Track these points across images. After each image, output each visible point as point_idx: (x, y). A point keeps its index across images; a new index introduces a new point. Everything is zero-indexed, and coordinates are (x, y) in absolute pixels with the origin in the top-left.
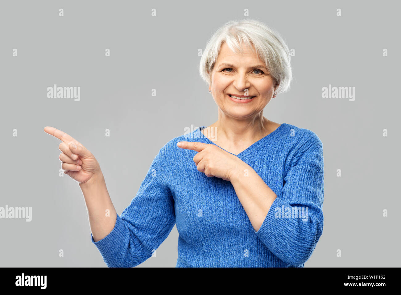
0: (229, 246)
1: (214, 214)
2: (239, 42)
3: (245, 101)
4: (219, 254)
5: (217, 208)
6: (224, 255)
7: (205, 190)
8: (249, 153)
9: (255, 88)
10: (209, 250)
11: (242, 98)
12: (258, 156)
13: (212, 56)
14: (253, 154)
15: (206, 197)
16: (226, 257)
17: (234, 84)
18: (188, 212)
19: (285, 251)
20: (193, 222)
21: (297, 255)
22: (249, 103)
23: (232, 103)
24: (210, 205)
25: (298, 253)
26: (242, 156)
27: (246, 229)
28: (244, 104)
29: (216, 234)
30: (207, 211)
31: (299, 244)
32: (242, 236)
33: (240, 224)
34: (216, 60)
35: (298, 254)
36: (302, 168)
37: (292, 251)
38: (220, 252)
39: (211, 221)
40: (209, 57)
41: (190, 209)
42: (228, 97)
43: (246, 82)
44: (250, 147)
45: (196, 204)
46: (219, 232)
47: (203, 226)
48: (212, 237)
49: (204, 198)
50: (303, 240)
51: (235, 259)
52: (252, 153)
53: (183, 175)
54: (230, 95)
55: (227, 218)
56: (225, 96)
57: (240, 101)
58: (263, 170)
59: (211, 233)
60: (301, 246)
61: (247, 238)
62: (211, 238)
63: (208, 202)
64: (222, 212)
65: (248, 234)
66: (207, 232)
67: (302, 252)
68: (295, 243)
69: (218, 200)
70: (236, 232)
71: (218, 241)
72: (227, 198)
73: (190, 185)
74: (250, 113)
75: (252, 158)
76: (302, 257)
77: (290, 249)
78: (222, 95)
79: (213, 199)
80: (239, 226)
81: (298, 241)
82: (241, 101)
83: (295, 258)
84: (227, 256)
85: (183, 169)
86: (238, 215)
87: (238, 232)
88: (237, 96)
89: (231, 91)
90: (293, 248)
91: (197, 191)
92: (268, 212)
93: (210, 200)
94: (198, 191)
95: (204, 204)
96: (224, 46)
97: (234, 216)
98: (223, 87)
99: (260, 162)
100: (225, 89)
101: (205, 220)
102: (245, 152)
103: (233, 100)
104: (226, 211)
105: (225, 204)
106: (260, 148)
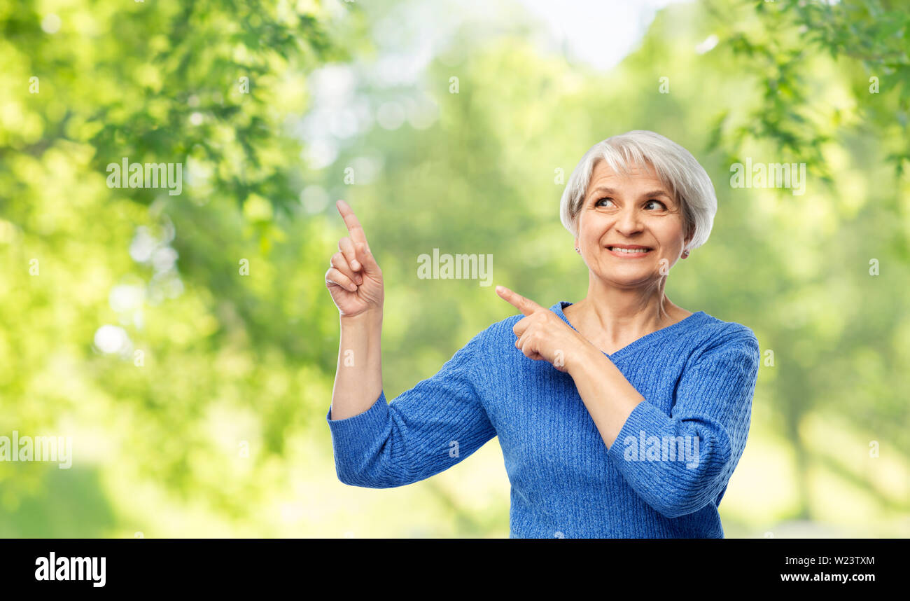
0: (584, 507)
1: (561, 451)
2: (625, 158)
3: (634, 255)
4: (567, 520)
5: (566, 440)
6: (576, 523)
7: (551, 408)
8: (631, 352)
9: (652, 234)
10: (552, 512)
11: (629, 251)
12: (645, 360)
13: (578, 187)
14: (637, 355)
15: (551, 421)
16: (580, 526)
17: (617, 226)
18: (523, 445)
19: (651, 486)
20: (527, 461)
21: (670, 493)
22: (642, 259)
23: (614, 259)
24: (556, 434)
25: (672, 488)
26: (617, 359)
27: (613, 479)
28: (633, 261)
29: (563, 485)
30: (550, 445)
31: (674, 473)
32: (607, 490)
33: (602, 471)
34: (585, 193)
35: (672, 491)
36: (700, 369)
37: (661, 486)
38: (570, 516)
39: (555, 462)
40: (574, 189)
41: (526, 439)
42: (607, 250)
43: (637, 222)
44: (633, 344)
45: (534, 432)
46: (568, 481)
47: (542, 470)
48: (557, 490)
49: (547, 422)
50: (682, 467)
51: (596, 530)
52: (635, 353)
53: (517, 375)
54: (610, 248)
55: (583, 459)
56: (601, 250)
57: (626, 255)
58: (648, 383)
59: (555, 482)
60: (678, 477)
61: (615, 496)
62: (554, 491)
63: (554, 430)
64: (575, 448)
65: (618, 488)
66: (549, 480)
67: (679, 488)
68: (668, 471)
69: (570, 428)
70: (596, 485)
71: (566, 498)
72: (585, 426)
73: (527, 396)
74: (645, 277)
75: (634, 362)
76: (679, 496)
77: (659, 482)
78: (597, 248)
79: (562, 425)
80: (601, 474)
81: (673, 468)
82: (629, 255)
83: (667, 498)
84: (581, 523)
85: (519, 365)
86: (601, 455)
87: (600, 484)
88: (622, 247)
89: (612, 239)
90: (664, 481)
91: (537, 409)
92: (627, 418)
93: (556, 426)
94: (539, 408)
95: (547, 432)
96: (600, 167)
97: (594, 456)
98: (598, 234)
99: (646, 370)
100: (601, 237)
101: (546, 460)
102: (625, 350)
103: (614, 255)
104: (581, 448)
105: (581, 435)
106: (650, 347)
